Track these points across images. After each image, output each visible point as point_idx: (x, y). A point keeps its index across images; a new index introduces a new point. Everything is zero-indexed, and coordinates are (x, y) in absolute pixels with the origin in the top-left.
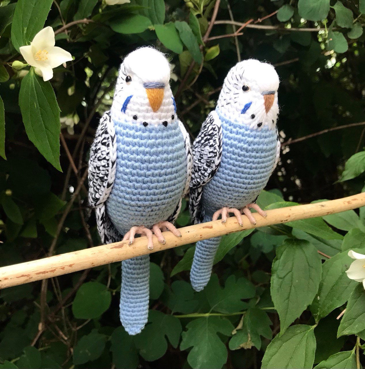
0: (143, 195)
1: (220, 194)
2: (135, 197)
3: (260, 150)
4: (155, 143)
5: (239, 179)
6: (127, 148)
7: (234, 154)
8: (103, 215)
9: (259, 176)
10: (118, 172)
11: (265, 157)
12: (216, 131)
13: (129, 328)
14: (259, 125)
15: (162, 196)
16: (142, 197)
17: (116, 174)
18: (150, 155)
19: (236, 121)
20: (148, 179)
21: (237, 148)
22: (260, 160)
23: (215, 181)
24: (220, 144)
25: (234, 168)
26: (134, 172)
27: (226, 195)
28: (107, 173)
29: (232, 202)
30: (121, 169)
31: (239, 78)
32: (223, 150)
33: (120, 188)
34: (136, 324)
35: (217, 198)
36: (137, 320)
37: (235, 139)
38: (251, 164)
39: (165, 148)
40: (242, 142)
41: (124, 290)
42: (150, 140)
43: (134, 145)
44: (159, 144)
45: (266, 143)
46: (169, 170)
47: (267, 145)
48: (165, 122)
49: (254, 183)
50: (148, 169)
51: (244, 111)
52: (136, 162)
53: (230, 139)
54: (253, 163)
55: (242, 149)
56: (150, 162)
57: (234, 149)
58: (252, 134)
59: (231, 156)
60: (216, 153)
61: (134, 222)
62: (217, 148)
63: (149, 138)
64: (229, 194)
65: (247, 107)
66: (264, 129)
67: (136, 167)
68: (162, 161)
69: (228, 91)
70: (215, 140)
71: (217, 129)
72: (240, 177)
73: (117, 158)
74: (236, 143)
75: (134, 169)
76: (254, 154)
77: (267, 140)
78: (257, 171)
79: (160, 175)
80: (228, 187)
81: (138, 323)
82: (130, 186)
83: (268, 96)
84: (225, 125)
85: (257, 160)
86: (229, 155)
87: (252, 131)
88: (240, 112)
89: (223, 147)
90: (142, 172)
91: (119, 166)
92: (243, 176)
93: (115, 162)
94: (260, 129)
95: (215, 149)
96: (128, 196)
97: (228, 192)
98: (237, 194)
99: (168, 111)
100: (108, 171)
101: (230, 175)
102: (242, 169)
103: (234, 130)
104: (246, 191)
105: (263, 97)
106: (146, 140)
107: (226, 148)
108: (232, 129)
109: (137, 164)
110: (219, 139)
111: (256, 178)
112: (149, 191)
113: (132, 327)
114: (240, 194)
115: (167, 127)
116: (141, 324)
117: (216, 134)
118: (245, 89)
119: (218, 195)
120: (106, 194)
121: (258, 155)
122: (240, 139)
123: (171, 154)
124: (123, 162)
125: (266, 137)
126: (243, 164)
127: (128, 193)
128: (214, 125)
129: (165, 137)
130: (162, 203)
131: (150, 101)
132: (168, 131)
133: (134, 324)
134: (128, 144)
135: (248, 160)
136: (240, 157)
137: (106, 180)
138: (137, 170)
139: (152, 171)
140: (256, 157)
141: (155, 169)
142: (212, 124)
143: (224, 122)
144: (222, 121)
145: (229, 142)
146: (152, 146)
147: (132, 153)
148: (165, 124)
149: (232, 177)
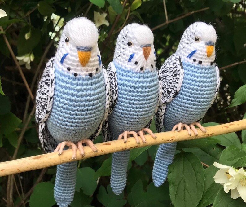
0: (69, 122)
1: (120, 121)
2: (64, 123)
3: (144, 86)
4: (82, 88)
5: (131, 109)
6: (61, 90)
7: (126, 91)
8: (43, 129)
9: (146, 105)
10: (54, 105)
11: (149, 92)
12: (113, 75)
13: (59, 203)
14: (142, 69)
15: (84, 124)
16: (69, 124)
17: (52, 106)
18: (77, 96)
19: (126, 67)
20: (74, 113)
21: (128, 86)
22: (146, 94)
23: (115, 112)
24: (116, 85)
25: (127, 101)
26: (65, 106)
27: (124, 121)
28: (47, 104)
29: (130, 126)
30: (56, 103)
31: (125, 37)
32: (118, 88)
33: (54, 115)
34: (64, 201)
35: (119, 124)
36: (66, 199)
37: (126, 80)
38: (139, 97)
39: (89, 92)
40: (131, 82)
41: (57, 178)
42: (78, 86)
43: (66, 88)
44: (84, 89)
45: (148, 82)
46: (90, 108)
47: (149, 83)
48: (91, 73)
49: (143, 111)
50: (74, 106)
51: (130, 60)
52: (66, 100)
53: (122, 80)
54: (140, 96)
55: (131, 87)
56: (76, 101)
57: (126, 87)
58: (137, 75)
59: (124, 92)
60: (113, 91)
61: (64, 138)
62: (114, 87)
63: (77, 85)
64: (126, 120)
65: (131, 57)
66: (146, 71)
67: (66, 104)
68: (85, 101)
69: (119, 47)
70: (112, 82)
71: (113, 74)
72: (132, 108)
73: (54, 95)
74: (126, 83)
75: (64, 105)
76: (140, 90)
77: (149, 79)
78: (144, 102)
79: (83, 111)
80: (125, 115)
81: (66, 201)
82: (61, 115)
83: (145, 48)
84: (119, 71)
85: (143, 94)
86: (122, 92)
87: (137, 73)
88: (128, 61)
89: (118, 87)
90: (70, 108)
91: (55, 101)
92: (134, 106)
93: (52, 97)
94: (142, 72)
95: (113, 88)
96: (59, 122)
97: (125, 119)
98: (131, 120)
99: (94, 66)
100: (47, 103)
101: (125, 106)
102: (133, 101)
103: (125, 74)
104: (138, 117)
105: (141, 49)
106: (75, 86)
107: (120, 87)
108: (123, 74)
109: (66, 102)
110: (115, 81)
111: (144, 108)
112: (74, 121)
113: (62, 203)
114: (134, 120)
115: (92, 77)
116: (68, 202)
117: (112, 78)
118: (129, 44)
119: (119, 121)
120: (45, 117)
121: (143, 90)
122: (129, 79)
123: (93, 96)
124: (58, 99)
125: (148, 78)
126: (133, 98)
127: (60, 120)
128: (111, 71)
129: (90, 85)
130: (84, 128)
131: (80, 59)
132: (92, 80)
133: (63, 201)
134: (62, 87)
135: (136, 95)
136: (130, 93)
137: (46, 108)
138: (67, 106)
139: (78, 108)
140: (141, 92)
141: (79, 106)
142: (110, 71)
143: (118, 69)
144: (117, 69)
145: (122, 83)
146: (79, 91)
147: (64, 94)
148: (91, 75)
149: (127, 108)
